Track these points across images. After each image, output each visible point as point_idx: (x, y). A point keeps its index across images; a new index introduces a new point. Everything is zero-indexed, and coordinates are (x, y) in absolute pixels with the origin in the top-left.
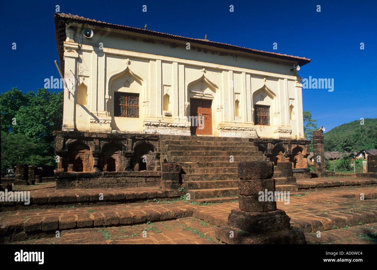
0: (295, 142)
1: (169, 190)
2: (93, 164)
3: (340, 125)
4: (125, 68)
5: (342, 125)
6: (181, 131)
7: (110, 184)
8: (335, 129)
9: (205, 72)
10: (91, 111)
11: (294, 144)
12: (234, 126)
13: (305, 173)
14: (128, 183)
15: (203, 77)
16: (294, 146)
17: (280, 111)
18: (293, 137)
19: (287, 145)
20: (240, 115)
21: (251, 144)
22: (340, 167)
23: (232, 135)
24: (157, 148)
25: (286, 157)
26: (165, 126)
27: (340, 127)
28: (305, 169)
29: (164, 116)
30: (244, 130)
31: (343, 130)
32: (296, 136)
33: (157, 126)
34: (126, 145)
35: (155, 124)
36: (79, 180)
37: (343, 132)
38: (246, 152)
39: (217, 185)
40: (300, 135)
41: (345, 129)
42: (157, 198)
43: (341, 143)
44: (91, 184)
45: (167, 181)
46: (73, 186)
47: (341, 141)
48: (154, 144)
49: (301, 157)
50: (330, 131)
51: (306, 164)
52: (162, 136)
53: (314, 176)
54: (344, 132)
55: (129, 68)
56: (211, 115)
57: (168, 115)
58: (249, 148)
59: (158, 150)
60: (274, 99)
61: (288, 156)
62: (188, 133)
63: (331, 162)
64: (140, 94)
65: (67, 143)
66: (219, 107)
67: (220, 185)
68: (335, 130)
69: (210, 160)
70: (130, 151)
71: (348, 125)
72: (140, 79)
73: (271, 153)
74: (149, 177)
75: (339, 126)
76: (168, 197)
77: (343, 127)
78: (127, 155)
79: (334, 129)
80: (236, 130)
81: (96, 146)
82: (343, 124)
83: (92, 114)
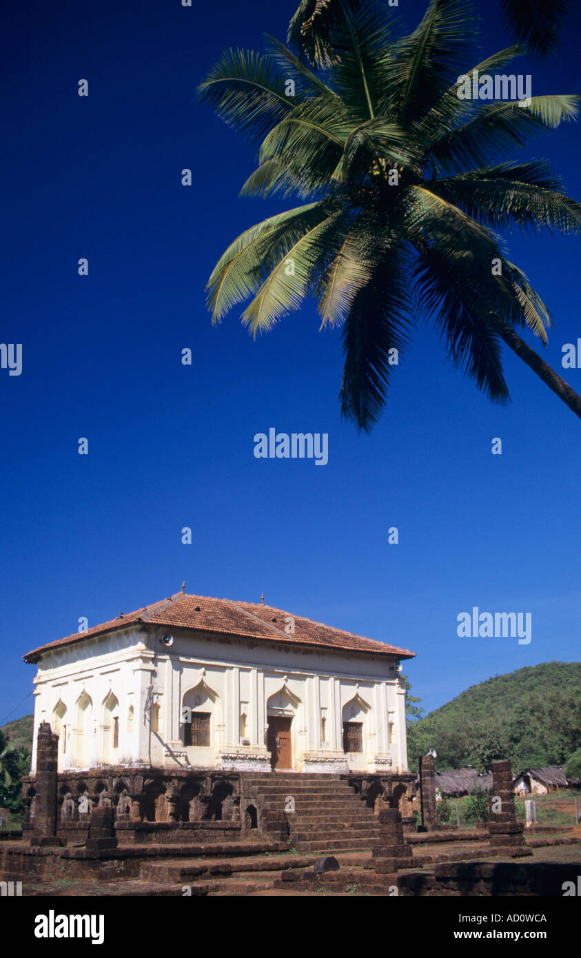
0: (396, 777)
1: (279, 842)
2: (169, 812)
3: (483, 681)
4: (199, 681)
5: (491, 679)
6: (260, 765)
7: (188, 838)
8: (472, 691)
9: (286, 680)
10: (165, 742)
11: (396, 781)
12: (322, 756)
13: (409, 825)
14: (206, 837)
15: (285, 687)
16: (395, 784)
17: (377, 730)
18: (393, 769)
19: (387, 784)
20: (326, 739)
21: (344, 783)
22: (470, 816)
23: (319, 769)
24: (238, 790)
25: (386, 801)
26: (243, 759)
27: (484, 688)
28: (410, 819)
29: (242, 746)
30: (332, 762)
31: (492, 697)
32: (397, 768)
33: (234, 759)
34: (204, 786)
35: (233, 756)
36: (156, 832)
37: (493, 702)
38: (343, 794)
39: (324, 836)
40: (403, 767)
41: (499, 695)
42: (269, 851)
43: (478, 750)
44: (169, 837)
45: (276, 832)
46: (150, 840)
47: (479, 746)
48: (234, 785)
49: (404, 800)
50: (456, 700)
51: (412, 811)
52: (243, 773)
53: (422, 829)
54: (495, 704)
55: (204, 680)
56: (289, 740)
57: (246, 743)
58: (344, 789)
59: (238, 792)
60: (368, 713)
61: (388, 799)
62: (267, 768)
63: (453, 803)
64: (212, 715)
65: (145, 783)
66: (303, 729)
67: (328, 837)
68: (470, 697)
69: (307, 806)
70: (209, 794)
71: (506, 681)
72: (216, 694)
73: (366, 795)
74: (228, 829)
75: (482, 684)
76: (278, 850)
77: (492, 689)
78: (205, 800)
79: (469, 691)
80: (323, 762)
81: (175, 788)
82: (494, 676)
83: (166, 745)
